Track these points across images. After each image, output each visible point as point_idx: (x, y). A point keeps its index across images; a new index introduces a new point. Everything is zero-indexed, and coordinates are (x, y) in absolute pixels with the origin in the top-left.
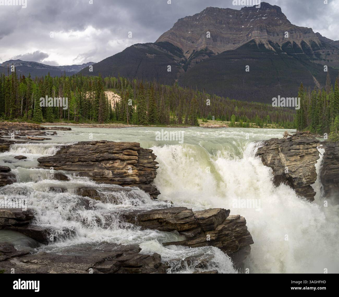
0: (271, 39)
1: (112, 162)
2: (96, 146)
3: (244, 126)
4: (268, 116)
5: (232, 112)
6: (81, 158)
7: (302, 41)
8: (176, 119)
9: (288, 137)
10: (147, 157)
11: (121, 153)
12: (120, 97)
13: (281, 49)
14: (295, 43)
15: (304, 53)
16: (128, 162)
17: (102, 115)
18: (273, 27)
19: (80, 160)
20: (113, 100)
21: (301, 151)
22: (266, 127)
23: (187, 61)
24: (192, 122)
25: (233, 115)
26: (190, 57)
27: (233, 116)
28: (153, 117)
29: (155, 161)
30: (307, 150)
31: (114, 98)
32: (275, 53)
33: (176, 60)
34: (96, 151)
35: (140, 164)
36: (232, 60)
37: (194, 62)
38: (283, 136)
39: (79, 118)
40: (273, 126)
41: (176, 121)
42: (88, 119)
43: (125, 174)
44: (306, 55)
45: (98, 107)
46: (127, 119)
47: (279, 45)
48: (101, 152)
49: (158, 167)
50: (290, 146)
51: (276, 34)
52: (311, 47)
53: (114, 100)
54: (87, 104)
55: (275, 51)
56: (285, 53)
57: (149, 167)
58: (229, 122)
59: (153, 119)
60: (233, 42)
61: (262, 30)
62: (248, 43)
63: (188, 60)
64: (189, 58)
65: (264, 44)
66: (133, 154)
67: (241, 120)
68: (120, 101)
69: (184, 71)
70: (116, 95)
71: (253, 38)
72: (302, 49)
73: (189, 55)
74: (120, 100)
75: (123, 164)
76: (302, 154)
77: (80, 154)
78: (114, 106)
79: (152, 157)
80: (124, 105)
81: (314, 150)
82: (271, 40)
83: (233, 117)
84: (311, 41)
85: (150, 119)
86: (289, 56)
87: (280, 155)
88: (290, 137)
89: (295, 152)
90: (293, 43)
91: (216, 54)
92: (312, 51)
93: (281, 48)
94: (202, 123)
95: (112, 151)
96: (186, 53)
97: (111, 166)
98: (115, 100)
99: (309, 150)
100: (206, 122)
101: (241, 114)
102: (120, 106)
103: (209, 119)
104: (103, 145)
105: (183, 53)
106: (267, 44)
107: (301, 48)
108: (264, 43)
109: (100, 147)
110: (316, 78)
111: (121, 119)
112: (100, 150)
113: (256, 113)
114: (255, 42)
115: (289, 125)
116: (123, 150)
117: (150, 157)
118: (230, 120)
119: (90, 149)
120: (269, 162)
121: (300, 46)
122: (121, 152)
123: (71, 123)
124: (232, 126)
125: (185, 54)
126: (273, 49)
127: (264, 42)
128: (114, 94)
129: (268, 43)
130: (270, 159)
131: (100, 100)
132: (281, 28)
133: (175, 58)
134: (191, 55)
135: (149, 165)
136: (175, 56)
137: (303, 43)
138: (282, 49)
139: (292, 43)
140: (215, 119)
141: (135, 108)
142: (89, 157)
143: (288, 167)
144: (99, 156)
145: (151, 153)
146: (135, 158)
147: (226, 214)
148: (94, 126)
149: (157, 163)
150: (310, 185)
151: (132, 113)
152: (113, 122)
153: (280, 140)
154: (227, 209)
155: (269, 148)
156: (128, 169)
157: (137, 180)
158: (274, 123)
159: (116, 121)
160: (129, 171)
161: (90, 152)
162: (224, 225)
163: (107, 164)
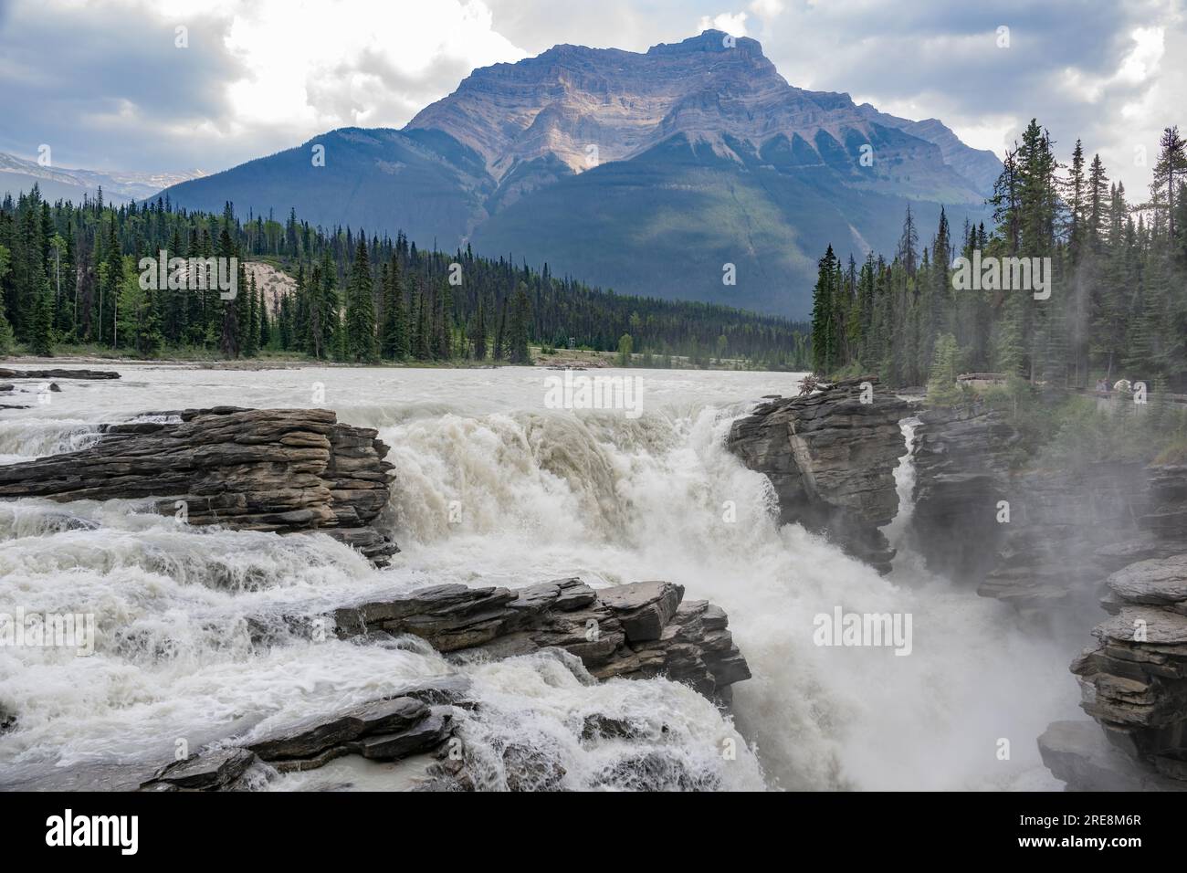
0: (729, 131)
1: (247, 471)
2: (194, 423)
5: (623, 327)
6: (141, 461)
7: (820, 131)
8: (470, 347)
9: (815, 392)
10: (362, 450)
11: (278, 442)
12: (293, 281)
13: (759, 157)
14: (798, 137)
15: (824, 164)
16: (296, 467)
17: (234, 334)
18: (737, 97)
19: (137, 466)
20: (271, 290)
21: (854, 431)
22: (718, 366)
23: (495, 187)
24: (513, 353)
25: (627, 335)
26: (503, 177)
28: (393, 340)
29: (383, 460)
30: (871, 430)
31: (274, 283)
32: (743, 168)
33: (463, 184)
34: (194, 438)
35: (339, 472)
36: (622, 187)
37: (516, 192)
38: (800, 391)
40: (736, 365)
41: (469, 352)
42: (189, 344)
43: (286, 502)
44: (831, 169)
46: (314, 344)
47: (754, 144)
48: (210, 440)
49: (395, 477)
50: (822, 417)
51: (744, 116)
52: (846, 145)
53: (273, 289)
55: (741, 162)
56: (771, 167)
57: (366, 479)
58: (615, 354)
59: (394, 346)
60: (626, 140)
61: (705, 105)
62: (666, 142)
63: (499, 185)
64: (501, 180)
65: (711, 145)
66: (315, 443)
67: (647, 349)
68: (293, 292)
69: (487, 213)
70: (280, 275)
71: (679, 129)
72: (818, 153)
73: (503, 171)
74: (293, 289)
75: (283, 472)
76: (856, 440)
77: (141, 449)
78: (276, 307)
79: (377, 450)
80: (307, 306)
81: (891, 430)
82: (732, 131)
83: (626, 340)
84: (847, 128)
85: (386, 347)
86: (780, 175)
87: (793, 442)
88: (819, 392)
89: (837, 433)
90: (793, 138)
91: (579, 171)
92: (848, 156)
93: (757, 154)
94: (542, 355)
95: (245, 435)
96: (494, 166)
97: (242, 479)
98: (278, 290)
99: (878, 429)
100: (552, 353)
101: (648, 330)
102: (293, 308)
103: (558, 346)
104: (216, 420)
105: (485, 164)
106: (719, 143)
107: (816, 149)
108: (711, 140)
109: (206, 425)
110: (858, 231)
111: (297, 345)
112: (206, 434)
113: (689, 329)
114: (685, 140)
116: (283, 432)
117: (370, 450)
118: (618, 349)
119: (173, 434)
120: (761, 461)
121: (814, 146)
122: (274, 437)
123: (124, 356)
124: (624, 363)
125: (488, 168)
126: (736, 157)
127: (711, 137)
128: (273, 270)
129: (722, 141)
130: (765, 452)
132: (760, 99)
133: (461, 178)
134: (508, 171)
135: (366, 474)
136: (461, 171)
137: (822, 137)
138: (762, 156)
139: (790, 139)
140: (577, 346)
141: (342, 315)
142: (170, 456)
143: (817, 476)
144: (204, 453)
145: (373, 438)
146: (322, 453)
147: (676, 596)
148: (206, 367)
149: (390, 466)
150: (879, 528)
151: (330, 327)
152: (269, 356)
153: (792, 400)
154: (678, 585)
155: (759, 422)
156: (297, 485)
157: (328, 516)
158: (740, 355)
159: (280, 353)
160: (300, 492)
161: (175, 441)
162: (680, 627)
163: (230, 473)
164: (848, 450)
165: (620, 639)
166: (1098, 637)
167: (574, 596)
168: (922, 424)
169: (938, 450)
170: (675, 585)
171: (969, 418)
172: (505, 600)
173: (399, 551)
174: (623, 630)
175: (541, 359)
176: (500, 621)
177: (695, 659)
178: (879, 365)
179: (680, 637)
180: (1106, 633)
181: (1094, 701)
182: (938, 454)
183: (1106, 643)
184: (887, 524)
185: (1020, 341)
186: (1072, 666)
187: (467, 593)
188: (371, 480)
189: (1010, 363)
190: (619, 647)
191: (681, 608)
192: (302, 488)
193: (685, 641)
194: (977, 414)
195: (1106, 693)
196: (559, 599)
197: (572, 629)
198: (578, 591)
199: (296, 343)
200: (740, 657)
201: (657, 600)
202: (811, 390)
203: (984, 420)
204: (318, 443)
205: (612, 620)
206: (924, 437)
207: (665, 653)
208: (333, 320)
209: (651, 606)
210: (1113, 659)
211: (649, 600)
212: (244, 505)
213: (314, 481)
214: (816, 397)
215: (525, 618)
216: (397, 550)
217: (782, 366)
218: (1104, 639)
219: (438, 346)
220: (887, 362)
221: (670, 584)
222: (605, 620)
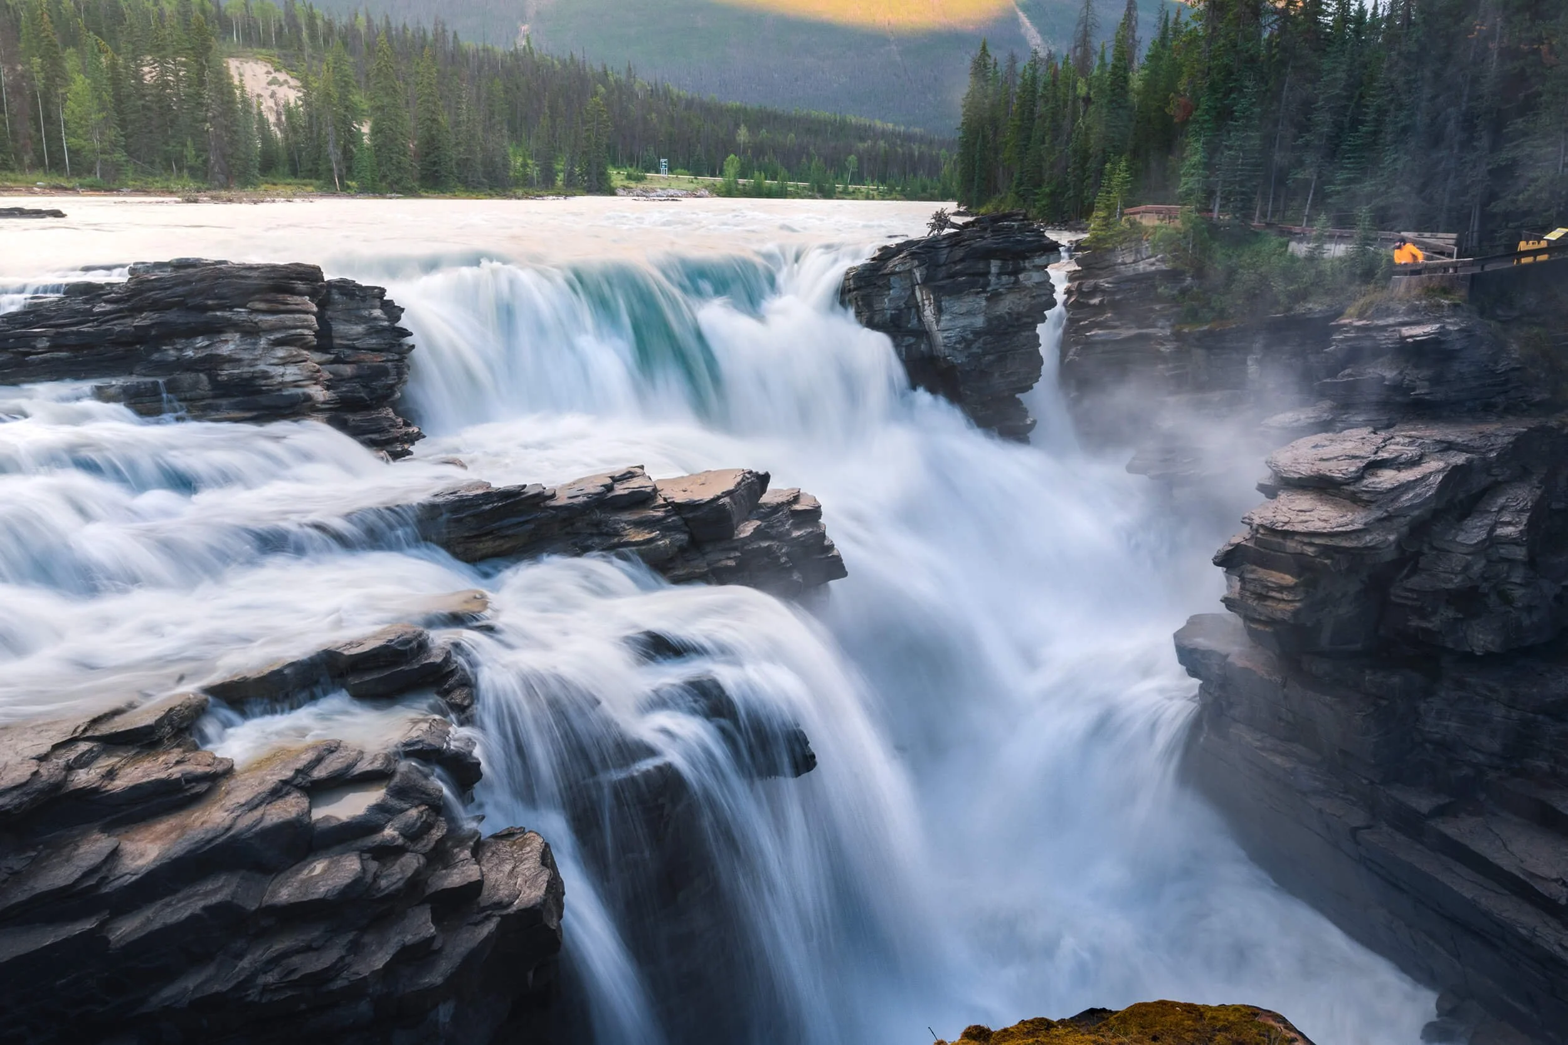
1: (207, 343)
3: (770, 194)
4: (852, 158)
5: (728, 146)
6: (65, 334)
8: (534, 171)
9: (947, 231)
10: (366, 313)
11: (245, 306)
12: (298, 83)
16: (272, 337)
17: (224, 156)
19: (61, 340)
20: (271, 97)
21: (992, 279)
22: (845, 194)
24: (590, 180)
25: (732, 156)
27: (733, 160)
28: (435, 163)
29: (396, 325)
30: (1012, 277)
31: (273, 87)
35: (337, 342)
38: (930, 229)
39: (118, 168)
40: (868, 193)
41: (533, 178)
42: (166, 170)
43: (262, 382)
45: (205, 121)
46: (331, 170)
48: (155, 306)
49: (413, 347)
50: (955, 262)
53: (273, 94)
54: (149, 109)
57: (373, 350)
58: (719, 180)
59: (436, 171)
66: (294, 307)
67: (756, 173)
68: (299, 98)
70: (281, 76)
74: (300, 94)
75: (255, 344)
76: (993, 290)
78: (279, 119)
79: (386, 312)
80: (319, 118)
81: (1036, 277)
83: (732, 162)
85: (424, 172)
87: (917, 294)
88: (953, 230)
89: (971, 282)
94: (626, 183)
95: (199, 299)
97: (201, 354)
98: (281, 96)
99: (1021, 276)
100: (639, 179)
101: (759, 150)
102: (302, 122)
103: (647, 169)
110: (1028, 18)
111: (310, 170)
113: (811, 147)
115: (924, 189)
116: (248, 294)
117: (377, 312)
118: (721, 173)
122: (238, 301)
124: (728, 192)
128: (272, 70)
131: (208, 95)
135: (374, 341)
140: (671, 170)
141: (366, 130)
142: (104, 327)
143: (945, 334)
144: (147, 322)
145: (381, 298)
146: (306, 320)
147: (757, 487)
148: (189, 201)
149: (405, 333)
150: (1018, 396)
151: (351, 147)
152: (275, 184)
153: (919, 242)
154: (761, 472)
155: (878, 270)
156: (275, 361)
157: (321, 399)
158: (872, 181)
159: (289, 181)
160: (281, 370)
161: (109, 307)
162: (759, 523)
163: (186, 347)
164: (984, 303)
165: (682, 540)
166: (1249, 524)
167: (626, 492)
168: (1080, 268)
169: (1095, 301)
170: (757, 473)
171: (1135, 262)
172: (540, 499)
173: (424, 437)
174: (687, 529)
175: (625, 188)
176: (532, 526)
177: (779, 558)
178: (1037, 194)
179: (758, 534)
180: (1257, 521)
181: (1237, 596)
182: (1094, 305)
183: (1257, 531)
184: (1027, 391)
185: (1205, 163)
186: (1216, 557)
187: (489, 493)
188: (380, 351)
189: (1189, 193)
190: (682, 550)
191: (765, 499)
192: (283, 364)
193: (767, 537)
194: (1144, 257)
195: (1251, 587)
196: (610, 495)
197: (625, 530)
198: (635, 484)
199: (309, 168)
200: (835, 553)
201: (729, 493)
202: (943, 229)
203: (1153, 264)
204: (299, 307)
205: (673, 518)
206: (1080, 284)
207: (738, 554)
208: (354, 137)
209: (722, 501)
210: (1262, 550)
211: (719, 494)
212: (207, 388)
213: (298, 355)
214: (949, 236)
215: (564, 520)
216: (419, 436)
217: (923, 195)
218: (1254, 526)
219: (494, 171)
220: (1047, 190)
221: (750, 472)
222: (664, 518)
